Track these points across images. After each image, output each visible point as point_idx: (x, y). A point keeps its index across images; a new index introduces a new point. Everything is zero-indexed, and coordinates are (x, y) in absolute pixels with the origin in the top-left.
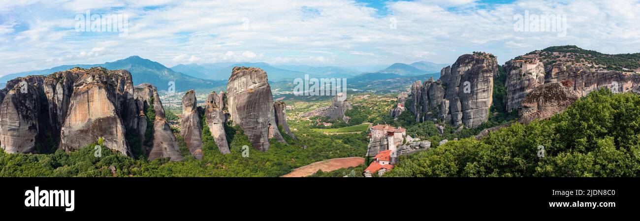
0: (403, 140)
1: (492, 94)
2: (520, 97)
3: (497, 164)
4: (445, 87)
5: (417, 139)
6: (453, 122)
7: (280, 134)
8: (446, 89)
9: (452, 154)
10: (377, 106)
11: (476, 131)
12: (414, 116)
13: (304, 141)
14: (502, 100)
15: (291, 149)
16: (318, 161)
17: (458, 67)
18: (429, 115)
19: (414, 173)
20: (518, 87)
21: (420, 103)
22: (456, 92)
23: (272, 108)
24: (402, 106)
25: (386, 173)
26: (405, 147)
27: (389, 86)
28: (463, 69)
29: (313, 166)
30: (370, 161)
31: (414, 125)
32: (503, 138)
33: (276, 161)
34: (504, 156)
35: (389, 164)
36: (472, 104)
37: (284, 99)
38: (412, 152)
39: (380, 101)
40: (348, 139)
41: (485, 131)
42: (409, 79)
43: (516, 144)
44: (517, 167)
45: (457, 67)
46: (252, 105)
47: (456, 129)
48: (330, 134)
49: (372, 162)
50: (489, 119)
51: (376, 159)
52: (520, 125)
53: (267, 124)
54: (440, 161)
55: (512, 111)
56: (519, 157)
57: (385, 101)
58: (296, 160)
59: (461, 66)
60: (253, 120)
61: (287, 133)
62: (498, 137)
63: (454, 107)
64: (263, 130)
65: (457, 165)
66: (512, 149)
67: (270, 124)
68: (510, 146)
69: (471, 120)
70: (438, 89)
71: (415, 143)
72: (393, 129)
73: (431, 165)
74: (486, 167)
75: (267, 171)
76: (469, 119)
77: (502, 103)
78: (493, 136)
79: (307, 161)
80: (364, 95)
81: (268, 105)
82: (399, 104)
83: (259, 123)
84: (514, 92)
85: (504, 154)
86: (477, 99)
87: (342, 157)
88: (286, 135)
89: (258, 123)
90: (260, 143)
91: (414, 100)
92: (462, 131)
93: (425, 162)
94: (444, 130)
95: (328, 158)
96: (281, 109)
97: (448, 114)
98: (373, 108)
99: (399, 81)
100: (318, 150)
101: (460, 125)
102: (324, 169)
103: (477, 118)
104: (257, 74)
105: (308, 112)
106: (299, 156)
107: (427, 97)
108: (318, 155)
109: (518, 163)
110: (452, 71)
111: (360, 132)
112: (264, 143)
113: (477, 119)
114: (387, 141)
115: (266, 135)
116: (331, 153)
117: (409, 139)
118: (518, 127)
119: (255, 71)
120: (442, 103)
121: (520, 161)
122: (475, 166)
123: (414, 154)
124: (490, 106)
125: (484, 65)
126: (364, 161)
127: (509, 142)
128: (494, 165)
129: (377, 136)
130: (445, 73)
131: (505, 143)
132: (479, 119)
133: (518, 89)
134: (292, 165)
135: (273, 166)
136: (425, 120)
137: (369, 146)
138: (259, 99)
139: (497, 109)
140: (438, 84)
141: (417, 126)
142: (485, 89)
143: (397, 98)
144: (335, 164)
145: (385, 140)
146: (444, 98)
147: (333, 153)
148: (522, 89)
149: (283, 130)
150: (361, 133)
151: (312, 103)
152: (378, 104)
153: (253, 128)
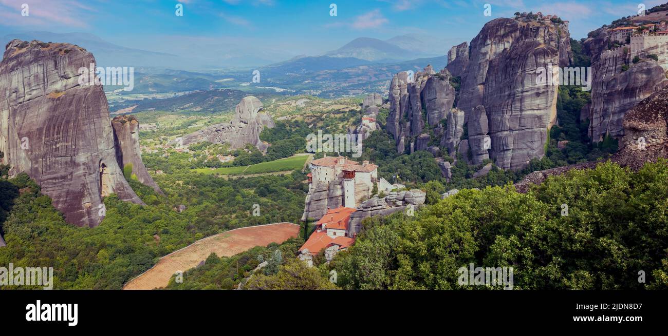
0: (371, 188)
1: (555, 101)
2: (623, 110)
3: (560, 246)
4: (456, 85)
5: (400, 186)
6: (471, 154)
7: (126, 184)
8: (457, 89)
9: (468, 215)
10: (322, 120)
11: (518, 175)
12: (394, 141)
13: (180, 195)
14: (579, 116)
15: (153, 215)
16: (208, 235)
17: (484, 44)
18: (425, 139)
19: (392, 251)
20: (619, 87)
21: (406, 116)
22: (479, 95)
23: (107, 131)
24: (371, 121)
25: (340, 254)
26: (375, 201)
27: (345, 82)
28: (493, 50)
29: (200, 247)
30: (309, 230)
31: (394, 158)
32: (575, 191)
33: (121, 245)
34: (576, 231)
35: (346, 235)
36: (512, 121)
37: (134, 111)
38: (389, 212)
39: (329, 112)
40: (266, 187)
41: (536, 175)
42: (384, 69)
43: (606, 207)
44: (606, 261)
45: (481, 44)
46: (59, 127)
47: (476, 170)
48: (231, 177)
49: (313, 231)
50: (549, 154)
51: (321, 226)
52: (617, 168)
53: (97, 164)
54: (442, 228)
55: (601, 140)
56: (612, 238)
57: (338, 112)
58: (164, 236)
59: (489, 42)
60: (64, 160)
61: (142, 181)
62: (564, 189)
63: (474, 125)
64: (89, 179)
65: (476, 240)
66: (596, 218)
67: (104, 166)
68: (591, 210)
69: (509, 154)
70: (442, 87)
71: (395, 193)
72: (352, 166)
73: (425, 235)
74: (536, 250)
75: (101, 271)
76: (504, 151)
77: (578, 121)
78: (553, 186)
79: (188, 236)
80: (296, 100)
81: (97, 126)
82: (365, 116)
83: (78, 165)
84: (609, 99)
85: (577, 225)
86: (521, 110)
87: (256, 224)
88: (142, 185)
89: (75, 164)
90: (81, 208)
91: (395, 110)
92: (488, 175)
93: (415, 230)
94: (453, 171)
95: (228, 227)
96: (129, 131)
97: (461, 139)
98: (315, 125)
99: (364, 73)
100: (207, 212)
101: (485, 163)
102: (220, 251)
103: (521, 149)
104: (70, 58)
105: (187, 135)
106: (171, 229)
107: (419, 104)
108: (209, 223)
109: (609, 250)
110: (470, 52)
111: (290, 173)
112: (90, 207)
113: (521, 152)
114: (343, 188)
115: (95, 190)
116: (234, 216)
117: (384, 185)
118: (613, 171)
119: (67, 52)
120: (449, 116)
121: (614, 248)
122: (512, 244)
123: (394, 217)
124: (549, 126)
125: (540, 39)
126: (297, 231)
127: (589, 202)
128: (552, 247)
129: (323, 180)
130: (458, 56)
131: (580, 203)
132: (525, 152)
133: (620, 93)
134: (156, 250)
135: (113, 258)
136: (415, 149)
137: (307, 199)
138: (77, 112)
139: (566, 133)
140: (442, 79)
141: (400, 161)
142: (541, 91)
143: (361, 105)
144: (243, 238)
145: (339, 187)
146: (454, 106)
147: (237, 217)
148: (630, 92)
149: (133, 176)
150: (293, 175)
151: (193, 118)
152: (324, 116)
153: (64, 177)
